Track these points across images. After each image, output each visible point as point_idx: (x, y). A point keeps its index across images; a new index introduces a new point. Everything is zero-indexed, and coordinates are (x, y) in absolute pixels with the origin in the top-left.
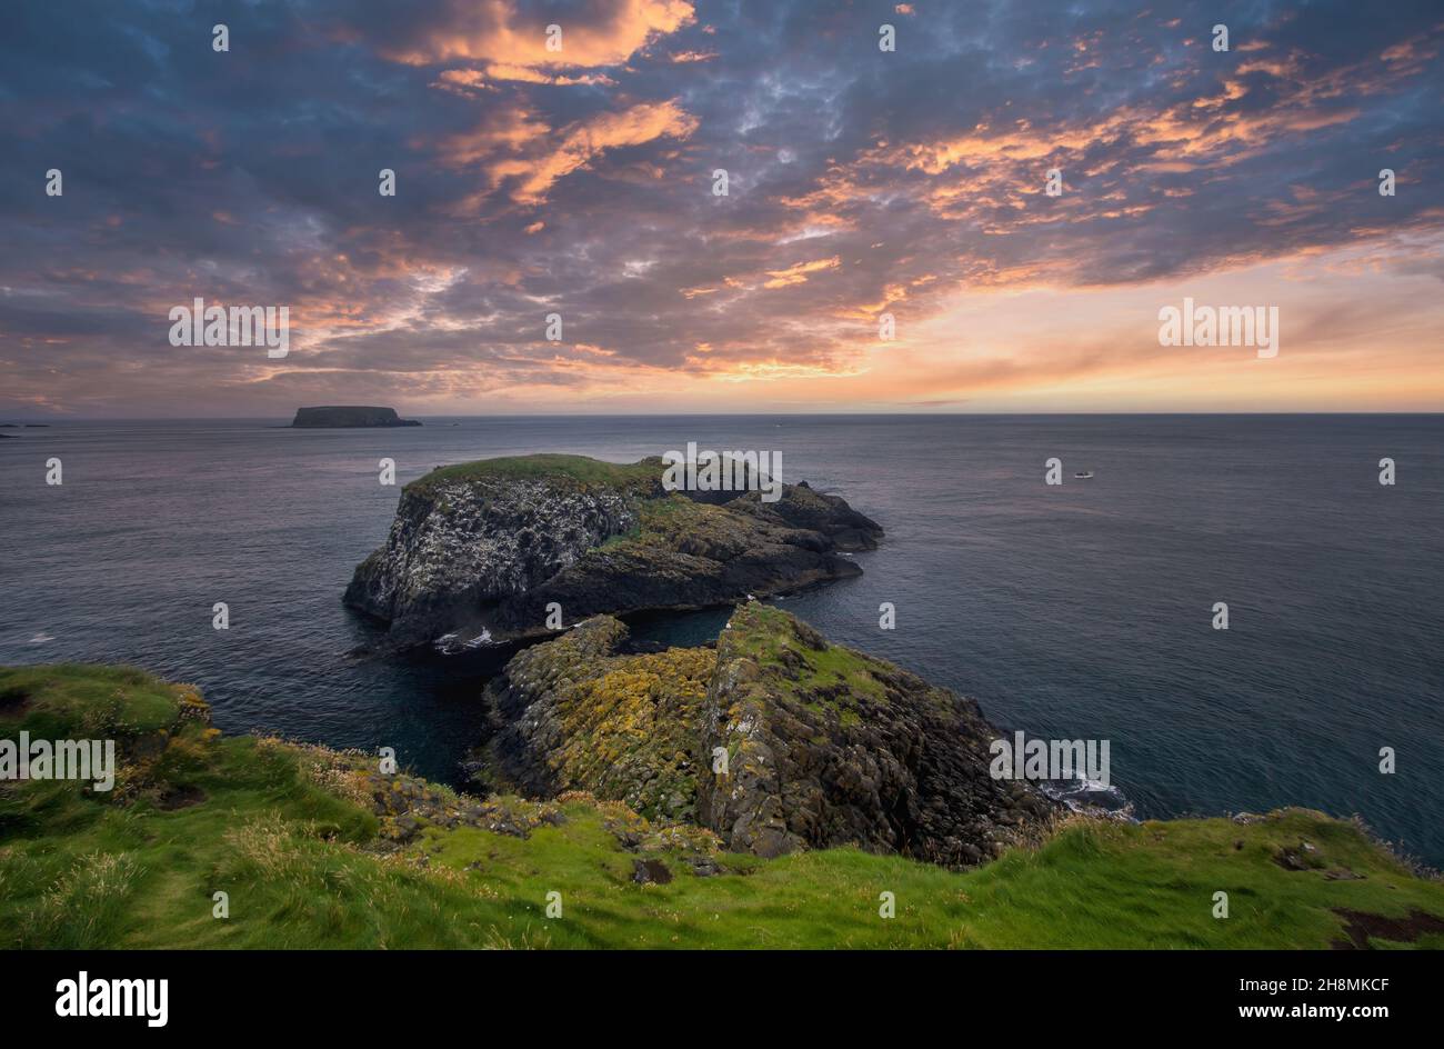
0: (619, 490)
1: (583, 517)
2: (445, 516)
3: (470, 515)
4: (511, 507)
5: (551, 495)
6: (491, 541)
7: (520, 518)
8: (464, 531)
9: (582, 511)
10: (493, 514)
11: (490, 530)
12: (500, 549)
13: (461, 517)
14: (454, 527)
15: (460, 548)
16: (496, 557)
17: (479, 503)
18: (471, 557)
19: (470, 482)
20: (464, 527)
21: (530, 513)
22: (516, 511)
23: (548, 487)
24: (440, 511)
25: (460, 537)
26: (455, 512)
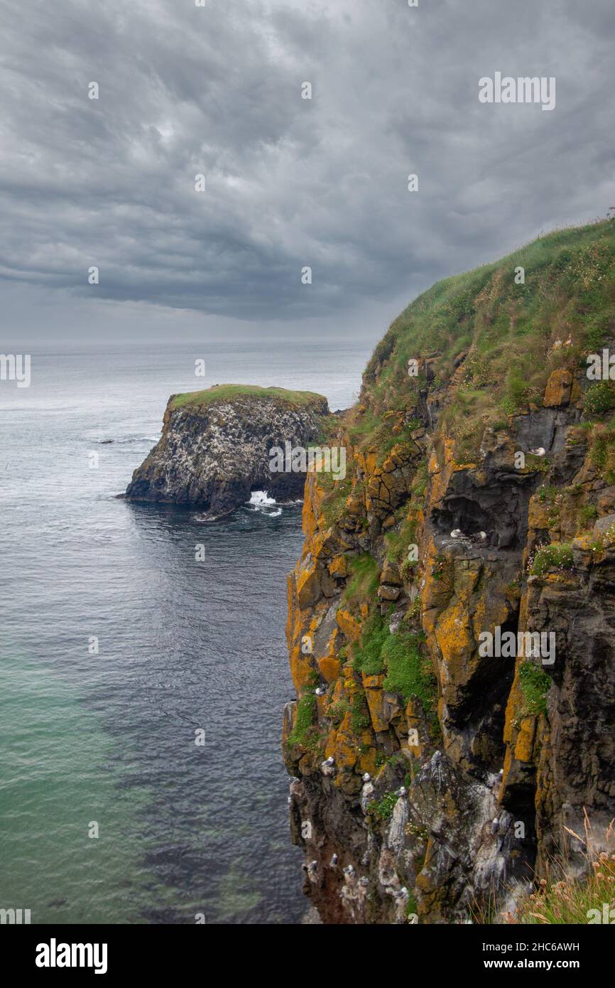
0: (307, 409)
1: (294, 428)
2: (221, 427)
3: (235, 426)
4: (258, 421)
5: (276, 412)
6: (250, 445)
7: (265, 428)
8: (233, 438)
9: (293, 424)
10: (249, 425)
11: (248, 437)
12: (257, 450)
13: (231, 428)
14: (227, 435)
15: (234, 449)
16: (256, 455)
17: (240, 418)
18: (242, 455)
19: (230, 403)
20: (233, 435)
21: (270, 425)
22: (261, 424)
23: (275, 406)
24: (217, 424)
25: (233, 442)
26: (227, 424)
